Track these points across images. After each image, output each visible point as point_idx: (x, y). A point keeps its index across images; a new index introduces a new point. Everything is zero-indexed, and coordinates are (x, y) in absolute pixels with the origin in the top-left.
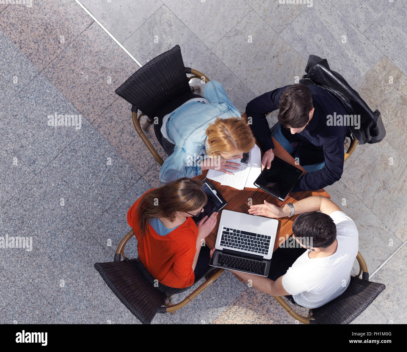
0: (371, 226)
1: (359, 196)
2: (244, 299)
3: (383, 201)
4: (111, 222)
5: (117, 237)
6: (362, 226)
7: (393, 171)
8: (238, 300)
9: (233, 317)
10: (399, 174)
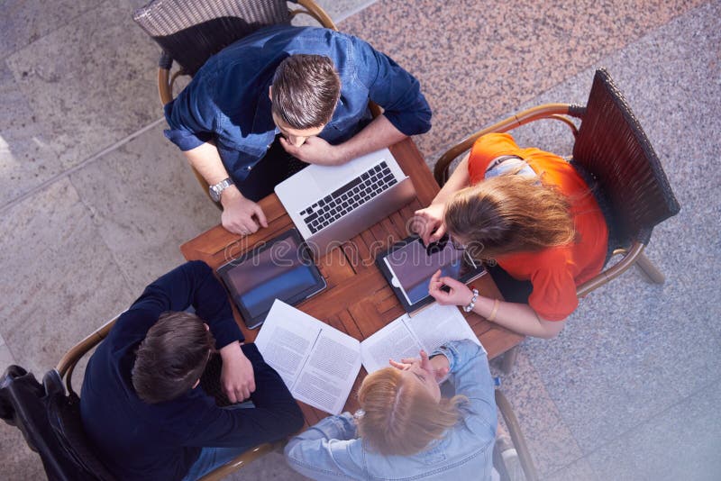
0: (123, 226)
1: (129, 296)
2: (432, 142)
3: (82, 272)
4: (676, 373)
5: (670, 338)
6: (141, 232)
7: (43, 330)
8: (444, 142)
9: (462, 111)
10: (33, 320)
